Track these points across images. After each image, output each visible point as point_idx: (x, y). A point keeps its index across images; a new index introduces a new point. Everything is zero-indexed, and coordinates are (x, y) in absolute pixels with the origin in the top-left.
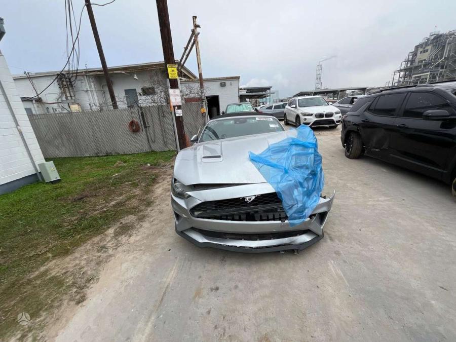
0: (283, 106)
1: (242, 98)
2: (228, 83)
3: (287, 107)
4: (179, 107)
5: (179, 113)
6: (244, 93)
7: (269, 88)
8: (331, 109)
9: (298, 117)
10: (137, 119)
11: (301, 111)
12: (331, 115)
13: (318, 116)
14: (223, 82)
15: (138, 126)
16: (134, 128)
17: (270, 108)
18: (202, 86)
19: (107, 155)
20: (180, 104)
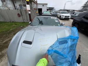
0: (57, 13)
1: (48, 10)
2: (44, 5)
3: (58, 13)
4: (30, 11)
5: (30, 12)
6: (48, 8)
7: (54, 8)
8: (69, 15)
9: (60, 16)
10: (20, 13)
11: (61, 15)
12: (69, 16)
13: (65, 16)
14: (43, 5)
15: (20, 15)
16: (19, 15)
17: (54, 13)
18: (37, 5)
19: (13, 22)
20: (30, 10)
